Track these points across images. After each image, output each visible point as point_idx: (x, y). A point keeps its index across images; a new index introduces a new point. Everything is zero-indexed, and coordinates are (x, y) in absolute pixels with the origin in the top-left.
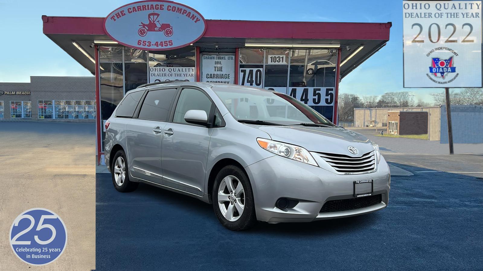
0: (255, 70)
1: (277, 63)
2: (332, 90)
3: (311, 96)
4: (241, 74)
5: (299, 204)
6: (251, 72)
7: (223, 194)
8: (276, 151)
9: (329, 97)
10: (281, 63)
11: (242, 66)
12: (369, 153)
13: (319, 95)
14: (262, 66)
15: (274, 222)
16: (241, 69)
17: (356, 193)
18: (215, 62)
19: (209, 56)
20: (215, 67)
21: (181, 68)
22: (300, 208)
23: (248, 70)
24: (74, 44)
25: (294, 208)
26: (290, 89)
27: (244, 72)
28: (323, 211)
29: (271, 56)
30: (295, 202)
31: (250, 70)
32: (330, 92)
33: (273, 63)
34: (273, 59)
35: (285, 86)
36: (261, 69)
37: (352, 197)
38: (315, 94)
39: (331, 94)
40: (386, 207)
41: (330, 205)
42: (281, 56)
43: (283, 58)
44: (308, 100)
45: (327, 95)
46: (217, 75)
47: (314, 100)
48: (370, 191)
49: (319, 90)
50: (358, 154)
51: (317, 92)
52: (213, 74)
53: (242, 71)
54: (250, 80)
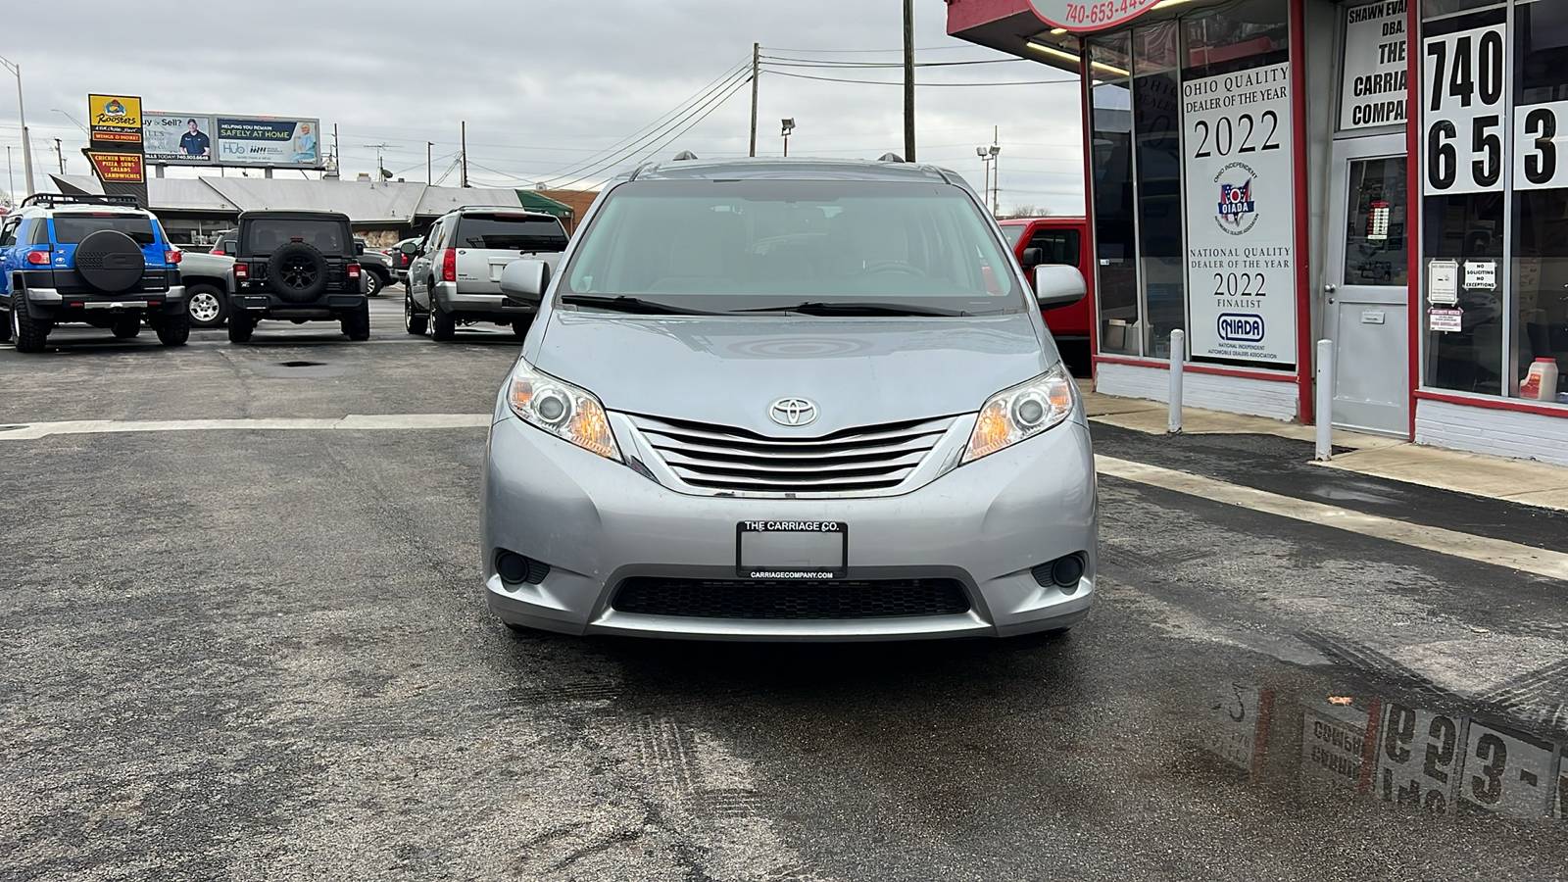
16: (1428, 41)
18: (1384, 25)
19: (1367, 7)
20: (1383, 47)
24: (1030, 45)
31: (1459, 40)
46: (1386, 78)
52: (1376, 76)
53: (1433, 49)
54: (1459, 81)
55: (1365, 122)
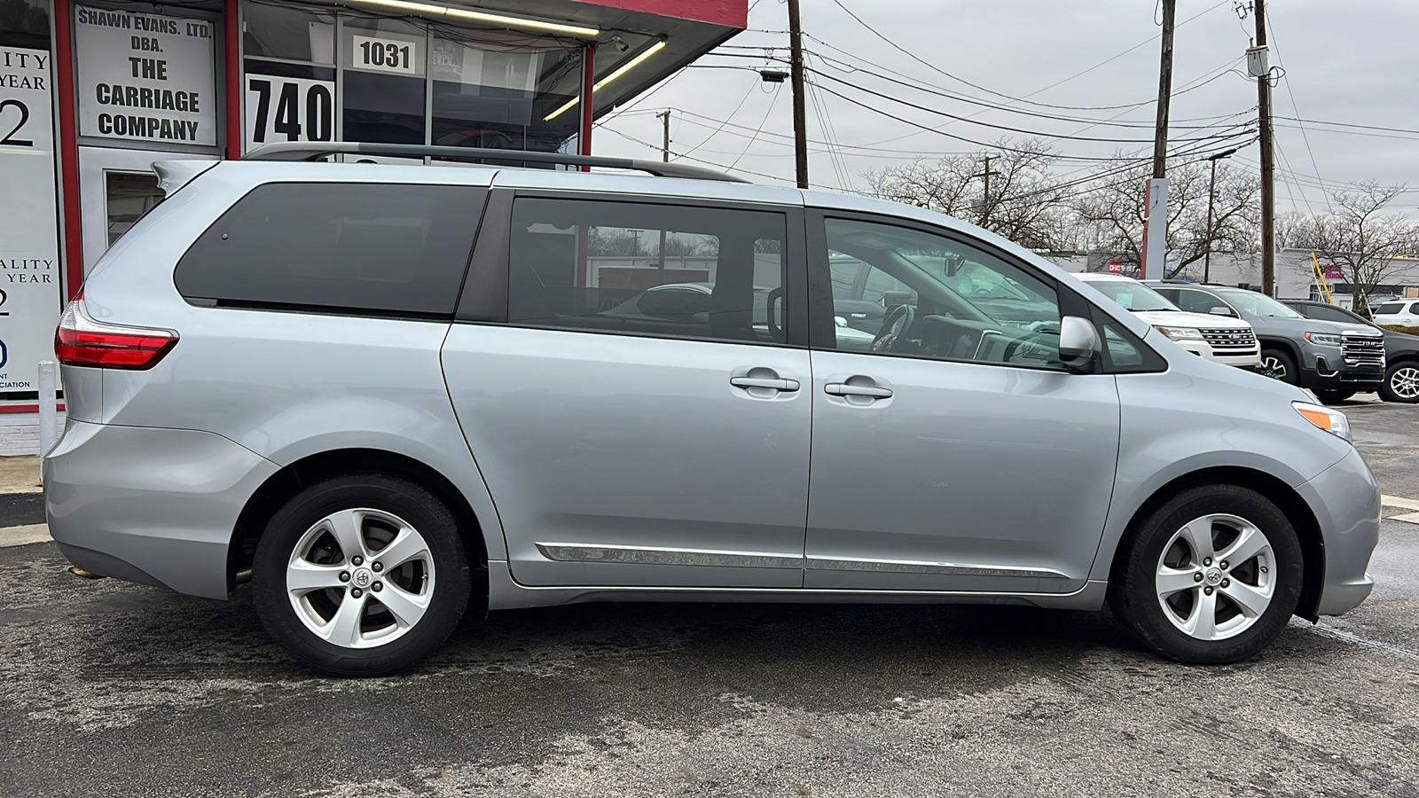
0: (304, 85)
1: (385, 68)
10: (399, 69)
11: (253, 66)
14: (330, 74)
16: (251, 76)
18: (133, 38)
19: (106, 12)
20: (134, 60)
23: (277, 84)
29: (362, 40)
31: (285, 85)
33: (371, 67)
34: (371, 53)
36: (328, 85)
42: (400, 45)
43: (405, 51)
46: (143, 93)
52: (128, 89)
53: (255, 85)
54: (285, 121)
55: (117, 131)
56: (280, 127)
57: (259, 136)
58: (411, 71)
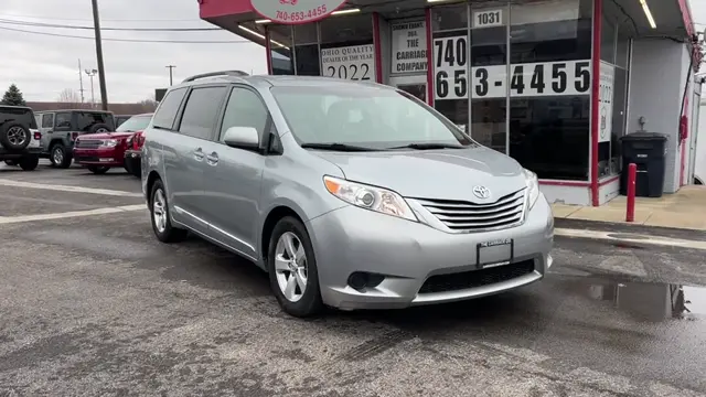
0: (455, 39)
1: (489, 25)
2: (587, 64)
3: (548, 79)
4: (436, 48)
5: (385, 281)
6: (450, 43)
7: (283, 260)
8: (351, 198)
9: (581, 79)
10: (495, 24)
11: (435, 36)
12: (513, 194)
13: (563, 75)
14: (465, 33)
15: (348, 308)
17: (481, 262)
21: (356, 47)
22: (386, 287)
23: (445, 41)
25: (377, 287)
26: (513, 67)
27: (440, 43)
28: (423, 291)
29: (478, 14)
30: (378, 279)
32: (583, 69)
33: (483, 25)
34: (483, 19)
35: (504, 62)
36: (465, 37)
37: (474, 269)
38: (555, 75)
39: (586, 74)
40: (540, 279)
41: (436, 282)
42: (495, 12)
43: (497, 14)
44: (543, 86)
45: (578, 75)
47: (555, 85)
48: (509, 257)
49: (563, 66)
50: (491, 197)
51: (560, 70)
56: (447, 60)
57: (439, 65)
58: (500, 23)
